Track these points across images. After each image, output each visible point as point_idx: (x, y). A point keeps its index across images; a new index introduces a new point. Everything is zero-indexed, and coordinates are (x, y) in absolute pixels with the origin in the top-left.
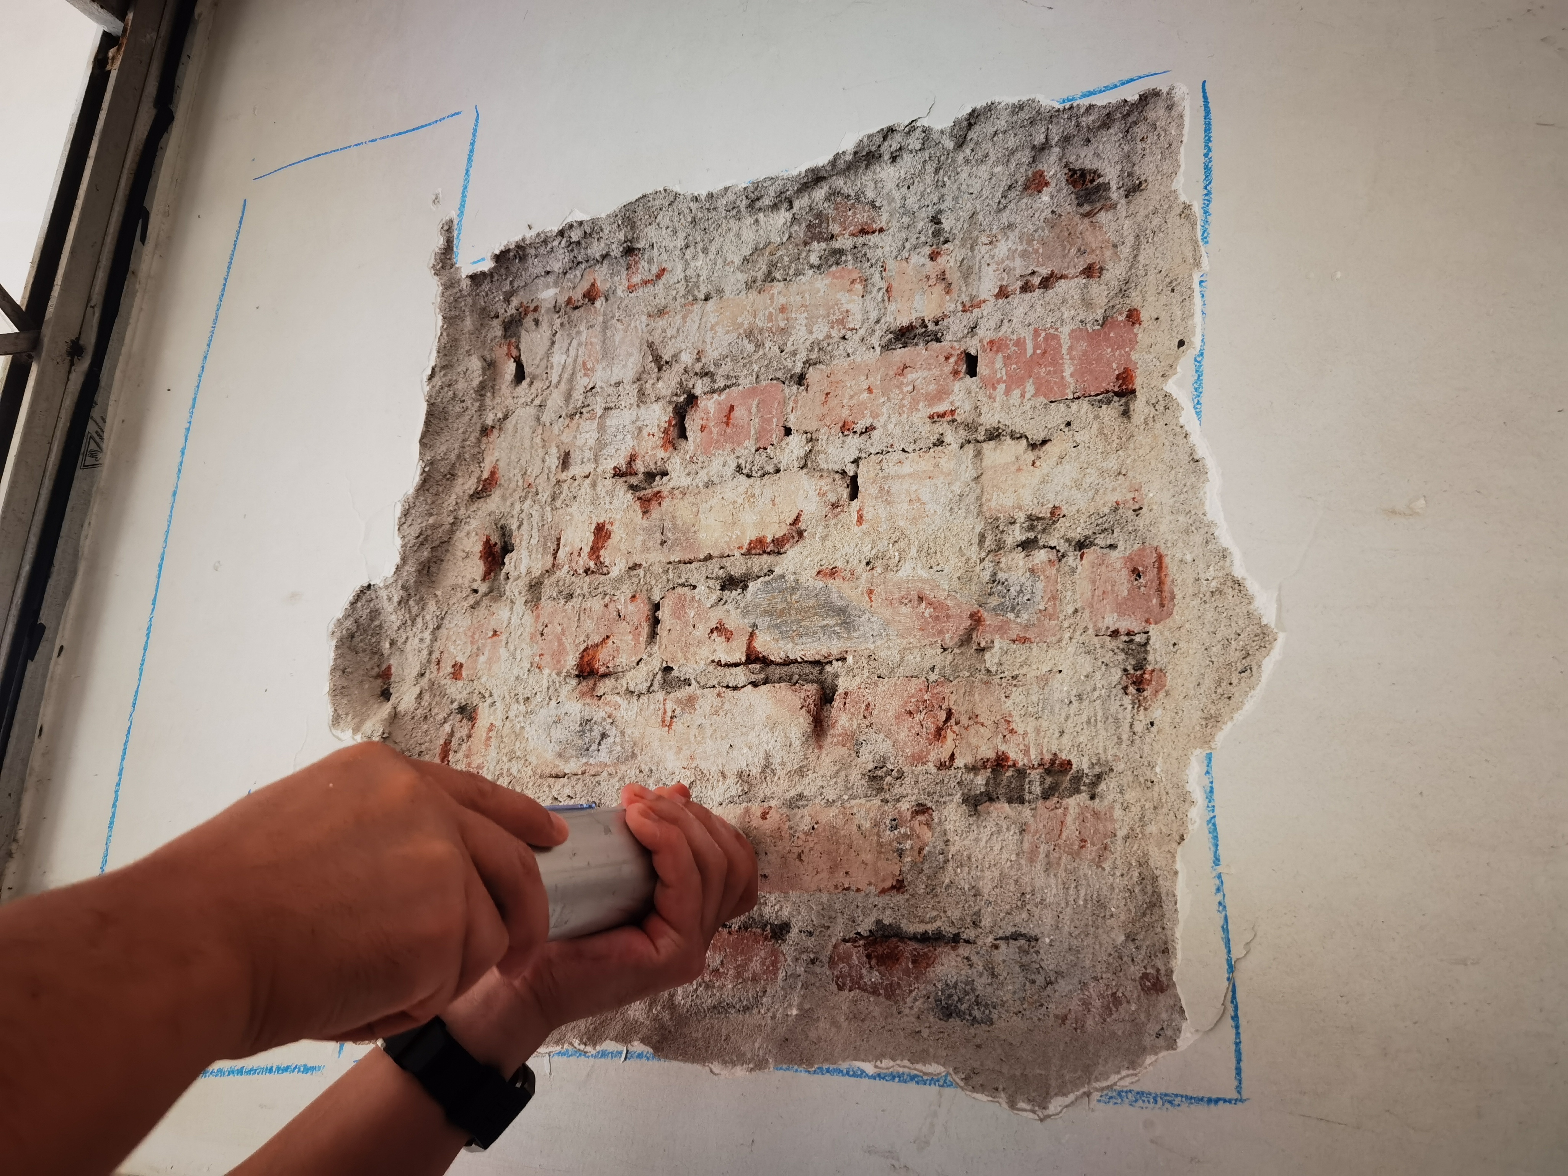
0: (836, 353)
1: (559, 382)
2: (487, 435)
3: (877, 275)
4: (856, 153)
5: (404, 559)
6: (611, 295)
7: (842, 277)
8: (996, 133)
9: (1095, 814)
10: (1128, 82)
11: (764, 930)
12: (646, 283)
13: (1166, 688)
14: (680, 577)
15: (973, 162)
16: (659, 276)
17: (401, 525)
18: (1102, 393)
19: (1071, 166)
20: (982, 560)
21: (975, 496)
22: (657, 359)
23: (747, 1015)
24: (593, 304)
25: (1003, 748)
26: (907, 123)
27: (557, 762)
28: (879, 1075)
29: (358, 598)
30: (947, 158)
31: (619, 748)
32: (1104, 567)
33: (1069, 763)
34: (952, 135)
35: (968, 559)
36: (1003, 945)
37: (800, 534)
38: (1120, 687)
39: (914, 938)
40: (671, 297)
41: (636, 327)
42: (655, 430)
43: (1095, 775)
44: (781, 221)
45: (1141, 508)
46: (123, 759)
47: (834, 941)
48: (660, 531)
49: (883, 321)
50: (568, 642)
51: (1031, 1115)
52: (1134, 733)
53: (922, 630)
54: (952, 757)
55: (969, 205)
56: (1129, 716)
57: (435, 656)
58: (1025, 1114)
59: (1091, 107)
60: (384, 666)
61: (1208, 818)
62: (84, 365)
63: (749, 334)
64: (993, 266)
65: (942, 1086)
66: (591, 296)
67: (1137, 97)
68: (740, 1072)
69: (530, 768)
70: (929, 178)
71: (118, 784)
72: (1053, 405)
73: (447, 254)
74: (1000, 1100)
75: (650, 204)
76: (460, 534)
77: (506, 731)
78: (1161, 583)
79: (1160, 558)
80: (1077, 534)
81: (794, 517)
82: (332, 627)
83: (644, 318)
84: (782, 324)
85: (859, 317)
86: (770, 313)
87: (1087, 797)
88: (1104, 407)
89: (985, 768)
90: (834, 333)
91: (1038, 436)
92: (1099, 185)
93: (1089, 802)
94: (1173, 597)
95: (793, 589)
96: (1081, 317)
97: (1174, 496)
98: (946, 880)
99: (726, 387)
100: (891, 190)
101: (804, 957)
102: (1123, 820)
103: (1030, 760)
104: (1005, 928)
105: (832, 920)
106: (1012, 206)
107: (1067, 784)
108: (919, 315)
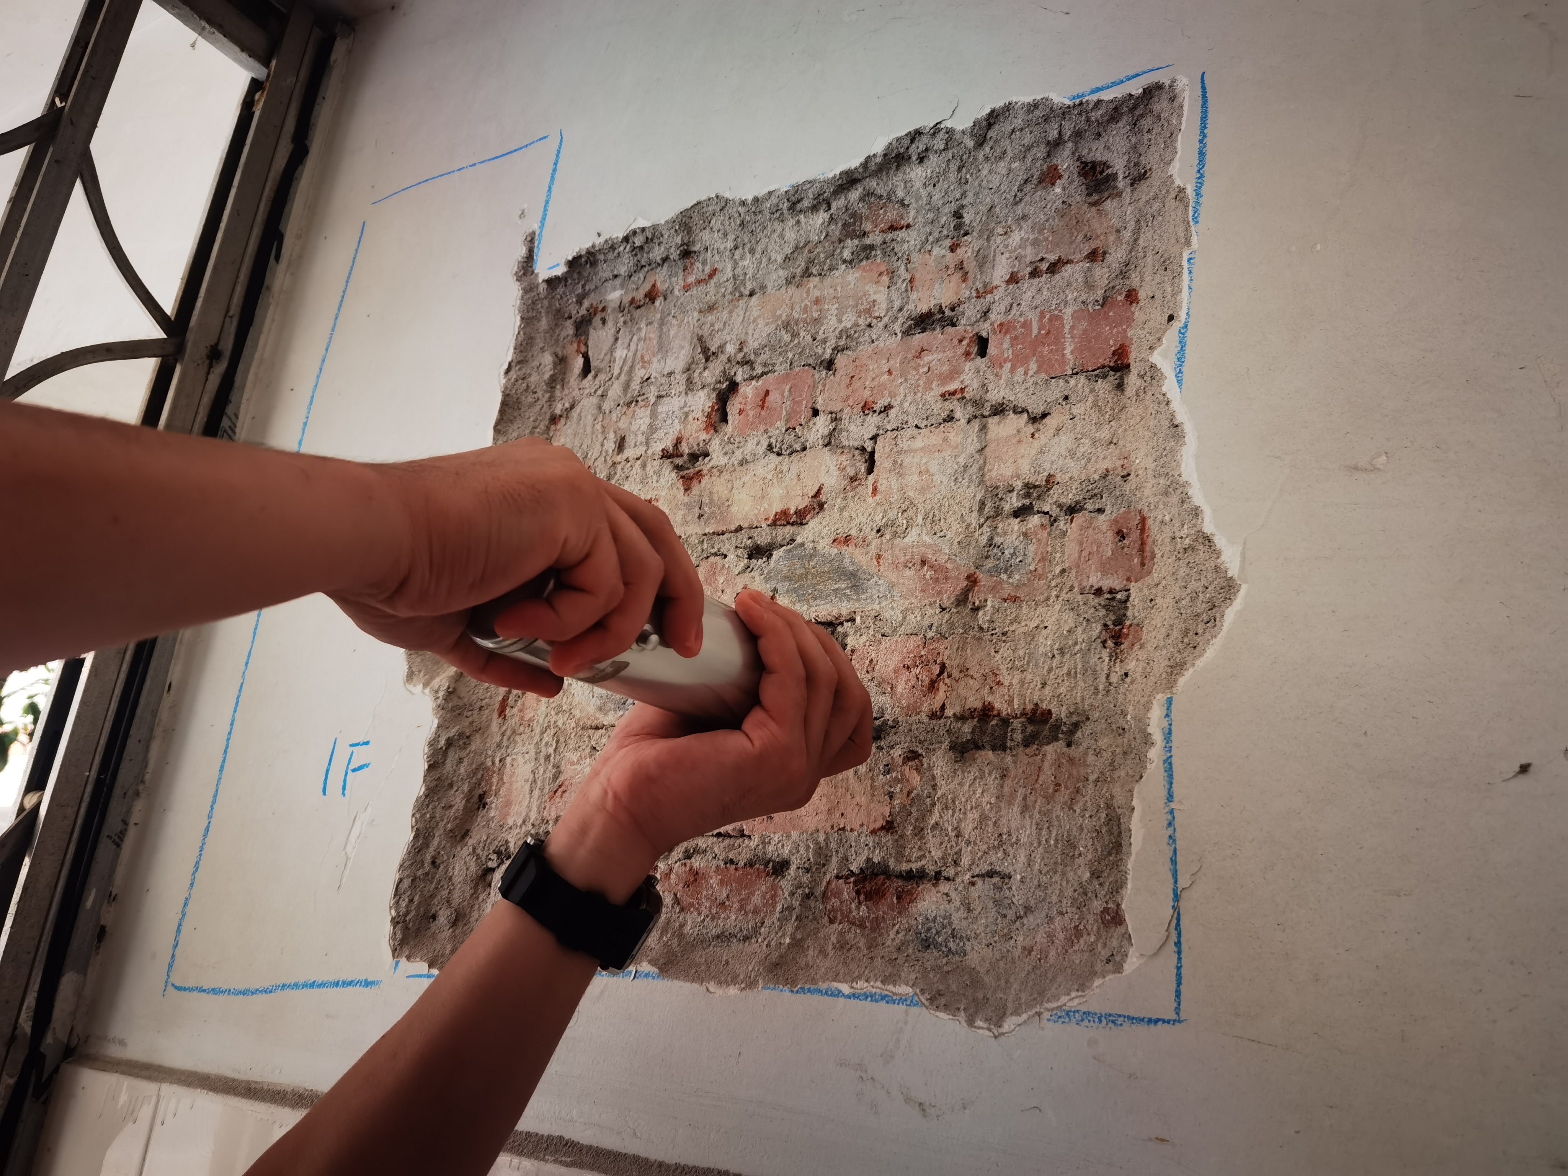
0: (862, 339)
1: (620, 374)
2: (555, 424)
3: (903, 267)
4: (885, 155)
6: (669, 294)
7: (871, 270)
8: (1013, 131)
9: (1071, 760)
10: (1133, 77)
11: (766, 866)
12: (699, 282)
13: (1142, 641)
14: (713, 548)
15: (993, 159)
16: (711, 276)
18: (1099, 368)
19: (1083, 159)
20: (981, 526)
21: (978, 466)
22: (705, 351)
23: (747, 944)
24: (653, 303)
25: (989, 699)
26: (932, 125)
27: (597, 715)
28: (854, 995)
30: (969, 157)
32: (1091, 531)
33: (1049, 712)
34: (972, 134)
35: (968, 526)
36: (979, 882)
37: (821, 506)
38: (1099, 641)
39: (900, 876)
40: (720, 294)
41: (688, 322)
42: (699, 415)
43: (1072, 724)
44: (820, 221)
45: (1129, 475)
46: (235, 711)
47: (828, 877)
48: (698, 506)
49: (905, 309)
51: (987, 1033)
52: (1110, 684)
53: (923, 591)
54: (943, 708)
55: (988, 200)
56: (1106, 668)
58: (981, 1031)
59: (1099, 102)
61: (1165, 757)
62: (220, 368)
63: (786, 326)
64: (1007, 255)
65: (910, 1005)
66: (651, 296)
67: (1141, 90)
68: (733, 991)
69: (573, 720)
70: (953, 176)
71: (230, 733)
72: (1053, 381)
73: (528, 263)
74: (960, 1019)
75: (704, 210)
78: (1143, 544)
79: (1143, 520)
80: (1069, 499)
81: (816, 489)
83: (696, 314)
84: (815, 315)
85: (884, 306)
86: (806, 305)
87: (1064, 744)
88: (1100, 381)
89: (973, 718)
90: (861, 321)
91: (1039, 410)
92: (1108, 176)
93: (1065, 749)
94: (1153, 556)
95: (811, 556)
96: (1083, 298)
97: (1155, 461)
98: (933, 822)
99: (764, 374)
100: (918, 189)
101: (800, 891)
102: (1095, 765)
103: (1014, 710)
104: (981, 866)
105: (828, 859)
106: (1027, 198)
107: (1046, 732)
108: (937, 302)
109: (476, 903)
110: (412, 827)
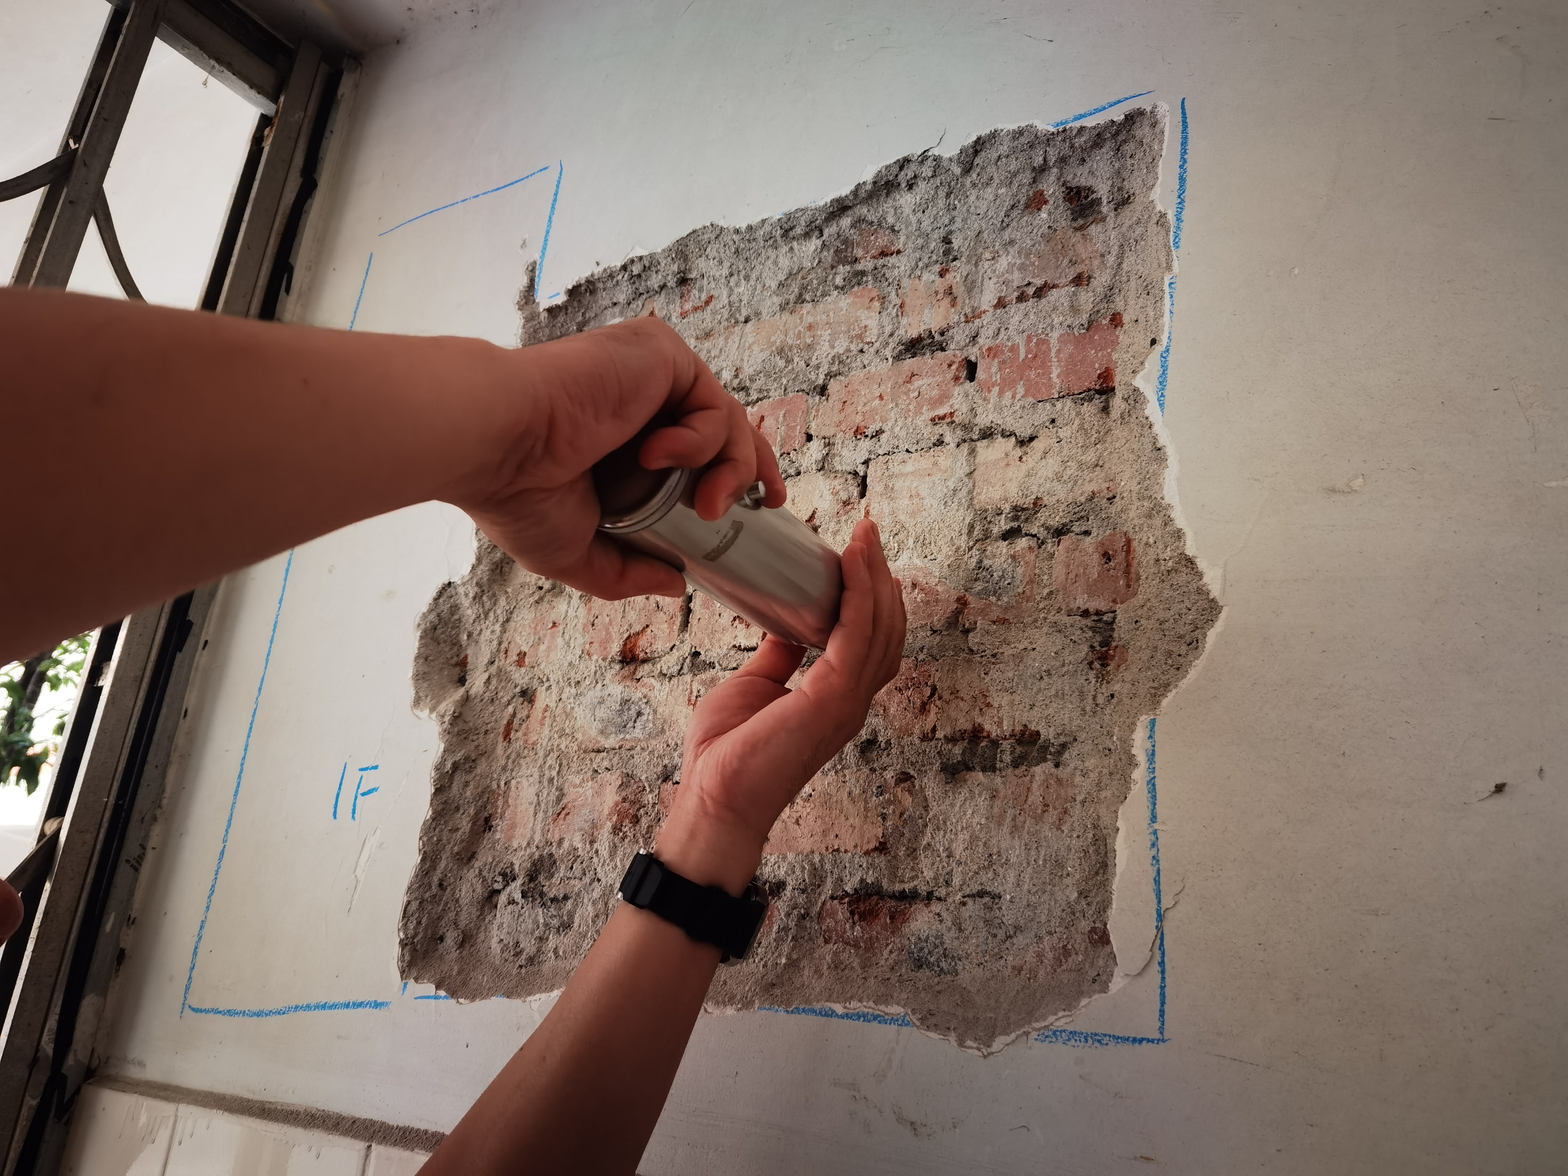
0: (854, 365)
3: (894, 293)
4: (875, 183)
5: (479, 560)
7: (862, 296)
8: (999, 158)
9: (1059, 781)
10: (1115, 104)
12: (696, 309)
13: (1128, 663)
15: (980, 186)
16: (707, 303)
18: (1084, 391)
19: (1069, 185)
20: (970, 549)
21: (967, 490)
25: (979, 720)
26: (919, 153)
27: (599, 739)
28: (847, 1015)
29: (440, 594)
30: (957, 183)
31: (651, 725)
32: (1077, 553)
33: (1038, 733)
34: (959, 162)
35: (958, 549)
36: (970, 902)
37: (815, 530)
38: (1086, 662)
39: (893, 896)
40: (716, 321)
43: (1060, 745)
44: (813, 248)
45: (1114, 497)
46: (249, 736)
47: (823, 898)
49: (896, 334)
50: (614, 631)
51: (976, 1052)
52: (1097, 705)
54: (934, 729)
55: (976, 225)
56: (1093, 689)
57: (503, 646)
58: (970, 1051)
59: (1082, 129)
60: (462, 656)
61: (1148, 779)
63: (781, 352)
64: (994, 280)
65: (901, 1025)
67: (1123, 117)
68: (730, 1011)
69: (576, 743)
70: (941, 203)
71: (244, 758)
72: (1040, 404)
73: (529, 292)
74: (951, 1038)
75: (699, 238)
77: (559, 711)
78: (1129, 565)
79: (1129, 542)
80: (1055, 522)
81: (810, 514)
82: (418, 620)
84: (809, 341)
85: (875, 332)
86: (800, 331)
87: (1052, 765)
88: (1086, 404)
89: (963, 739)
90: (853, 347)
91: (1026, 433)
92: (1093, 201)
93: (1053, 770)
94: (1138, 578)
96: (1069, 322)
97: (1139, 483)
98: (924, 843)
99: (758, 400)
100: (908, 215)
101: (795, 912)
102: (1083, 786)
103: (1003, 731)
104: (972, 886)
105: (823, 880)
106: (1014, 223)
107: (1035, 754)
108: (927, 327)
109: (483, 924)
110: (420, 850)
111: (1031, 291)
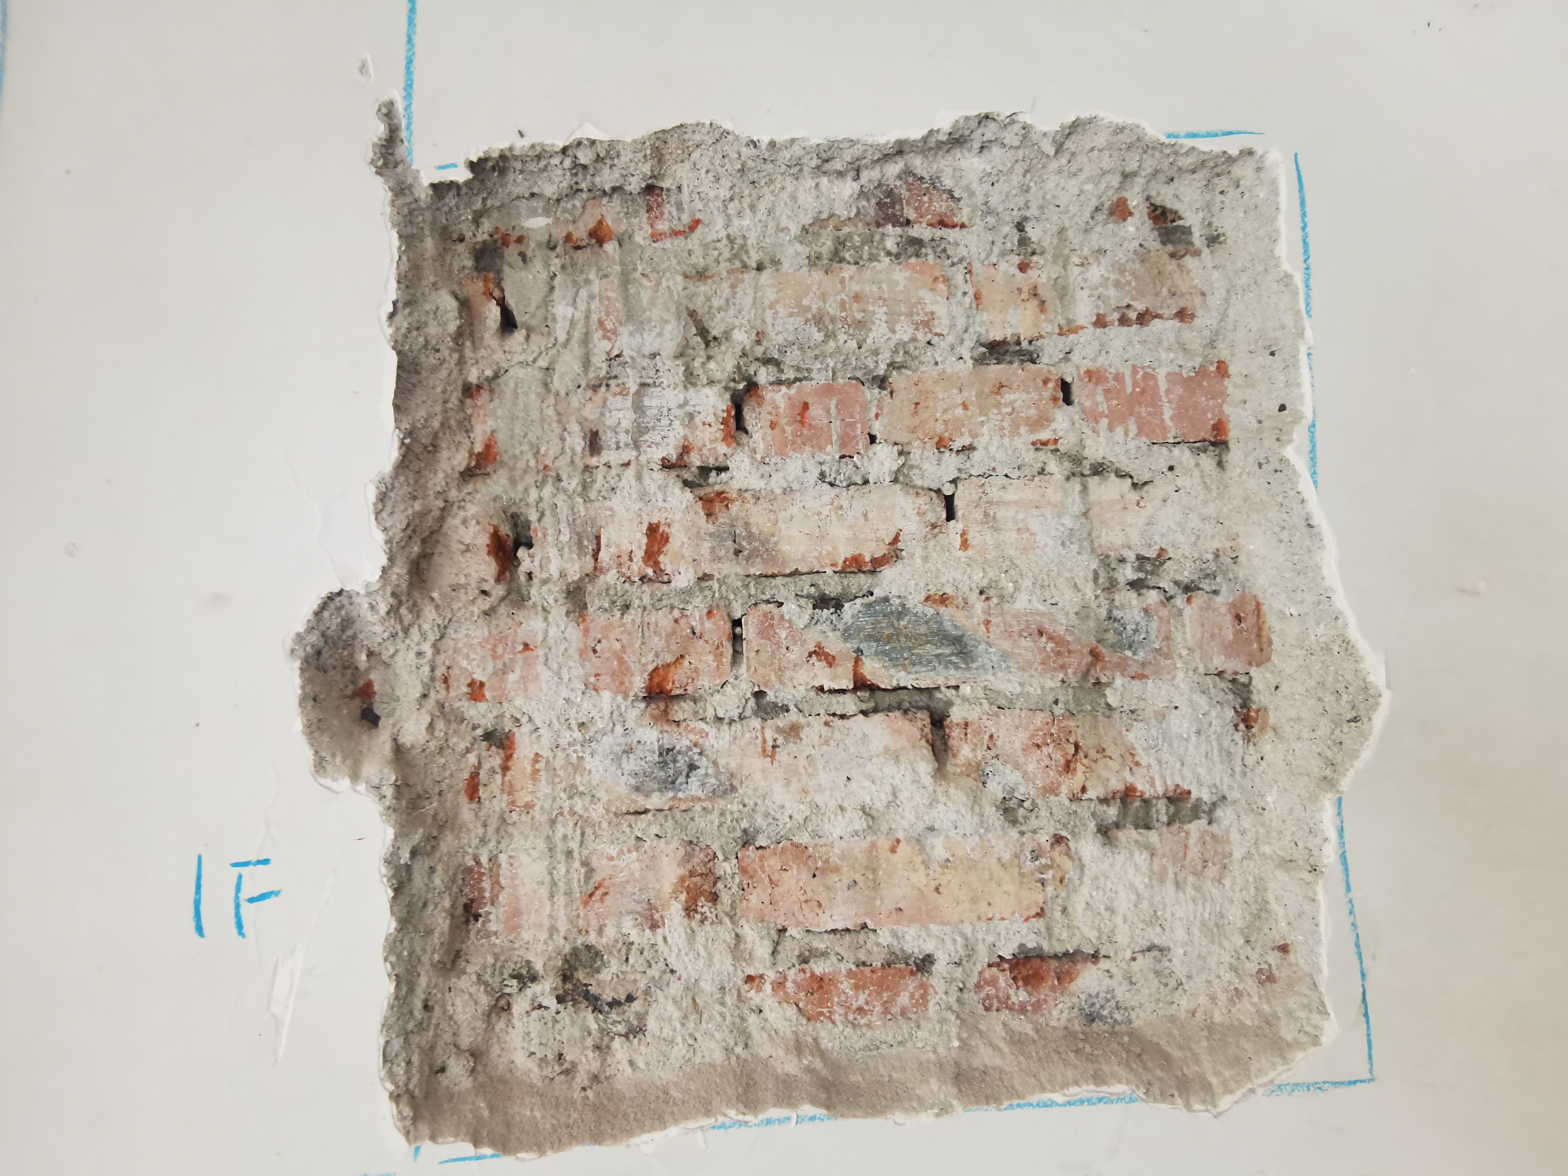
2: (473, 397)
3: (962, 277)
4: (948, 133)
6: (627, 240)
7: (922, 272)
8: (1092, 149)
9: (1214, 836)
10: (1228, 133)
11: (907, 964)
12: (675, 233)
13: (1274, 727)
14: (763, 593)
15: (1066, 174)
16: (692, 228)
17: (378, 513)
18: (1200, 441)
19: (1153, 201)
20: (1098, 597)
21: (1085, 531)
22: (703, 332)
24: (601, 246)
25: (1130, 779)
26: (1008, 113)
27: (633, 797)
28: (1068, 1102)
29: (323, 607)
30: (1040, 162)
31: (713, 781)
32: (1210, 611)
33: (1190, 793)
34: (1053, 140)
35: (1084, 596)
36: (1140, 957)
37: (900, 554)
38: (1232, 724)
39: (1056, 957)
40: (711, 258)
41: (668, 287)
42: (711, 419)
43: (1212, 803)
44: (849, 192)
45: (1238, 557)
47: (979, 967)
48: (731, 538)
49: (971, 330)
50: (630, 659)
51: (1207, 1115)
52: (1246, 766)
53: (1043, 663)
54: (1084, 789)
55: (1056, 218)
56: (1241, 751)
57: (439, 673)
58: (1201, 1114)
59: (1193, 149)
60: (361, 683)
61: (1340, 852)
63: (819, 321)
64: (1087, 292)
65: (1127, 1103)
66: (599, 235)
67: (1236, 151)
68: (926, 1119)
69: (600, 804)
70: (1016, 179)
72: (1155, 446)
73: (391, 146)
74: (1178, 1105)
75: (686, 137)
76: (454, 522)
77: (559, 762)
78: (1260, 629)
79: (1258, 606)
80: (1185, 576)
81: (893, 536)
82: (289, 644)
83: (679, 279)
84: (859, 316)
85: (946, 321)
86: (842, 300)
87: (1205, 822)
88: (1203, 455)
89: (1116, 799)
90: (920, 335)
91: (1141, 476)
92: (1181, 228)
93: (1207, 827)
94: (1270, 643)
95: (900, 613)
96: (1178, 361)
99: (797, 380)
100: (973, 183)
101: (953, 987)
102: (1240, 843)
103: (1156, 791)
104: (1141, 942)
105: (976, 949)
107: (1187, 812)
108: (1012, 330)
111: (1133, 315)
